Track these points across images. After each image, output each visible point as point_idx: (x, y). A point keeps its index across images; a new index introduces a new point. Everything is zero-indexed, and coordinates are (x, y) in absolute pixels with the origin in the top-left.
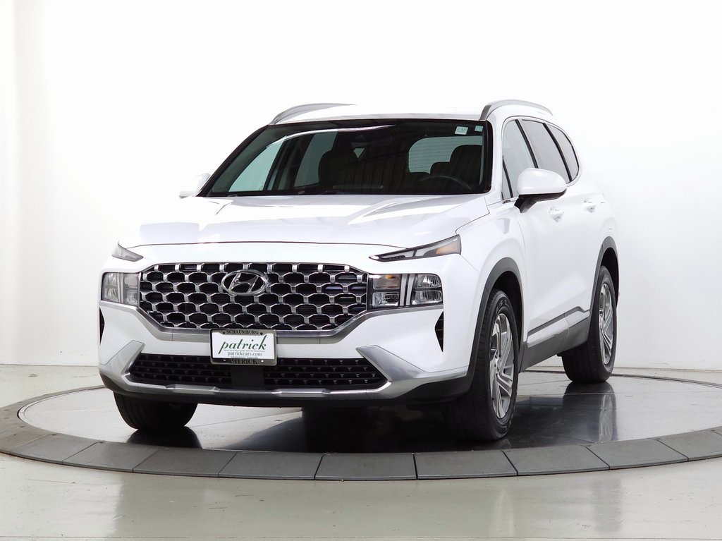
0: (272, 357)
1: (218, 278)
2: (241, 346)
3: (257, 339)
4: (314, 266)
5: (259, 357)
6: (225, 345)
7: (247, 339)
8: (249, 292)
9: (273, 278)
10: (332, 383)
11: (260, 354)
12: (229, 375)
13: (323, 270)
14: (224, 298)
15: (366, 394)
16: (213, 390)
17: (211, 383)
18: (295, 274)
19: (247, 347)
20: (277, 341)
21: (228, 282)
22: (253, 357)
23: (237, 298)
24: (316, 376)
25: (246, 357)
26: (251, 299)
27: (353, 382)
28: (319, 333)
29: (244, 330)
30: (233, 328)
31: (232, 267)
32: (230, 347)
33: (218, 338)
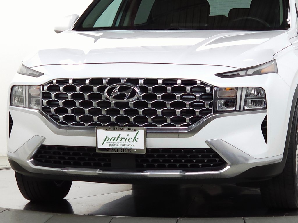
0: (143, 147)
1: (102, 89)
2: (119, 139)
3: (132, 134)
4: (175, 81)
5: (133, 148)
6: (107, 139)
7: (124, 134)
8: (126, 100)
9: (143, 89)
10: (187, 166)
11: (134, 145)
12: (110, 160)
13: (181, 84)
14: (107, 104)
15: (212, 174)
16: (98, 172)
17: (96, 166)
18: (160, 87)
19: (123, 140)
20: (146, 135)
21: (109, 92)
22: (129, 147)
23: (117, 104)
24: (175, 161)
25: (123, 147)
26: (127, 104)
27: (202, 166)
28: (178, 130)
29: (122, 127)
30: (113, 126)
31: (112, 81)
32: (111, 140)
33: (102, 133)
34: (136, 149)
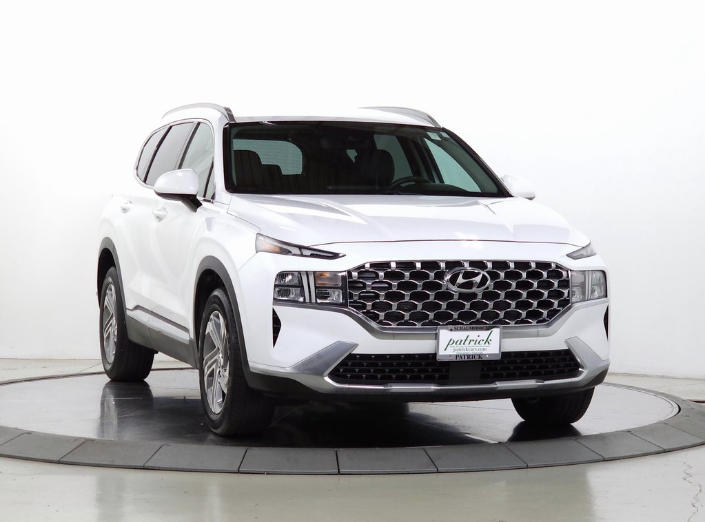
0: (497, 352)
1: (440, 275)
2: (467, 342)
3: (484, 334)
5: (484, 352)
6: (451, 342)
7: (473, 335)
8: (474, 289)
9: (494, 275)
11: (485, 349)
12: (448, 370)
14: (447, 296)
16: (433, 388)
17: (429, 380)
19: (472, 343)
20: (502, 336)
21: (453, 280)
22: (478, 352)
23: (462, 296)
25: (471, 353)
26: (474, 295)
29: (465, 326)
30: (455, 324)
31: (452, 265)
32: (456, 344)
33: (445, 334)
34: (488, 354)
